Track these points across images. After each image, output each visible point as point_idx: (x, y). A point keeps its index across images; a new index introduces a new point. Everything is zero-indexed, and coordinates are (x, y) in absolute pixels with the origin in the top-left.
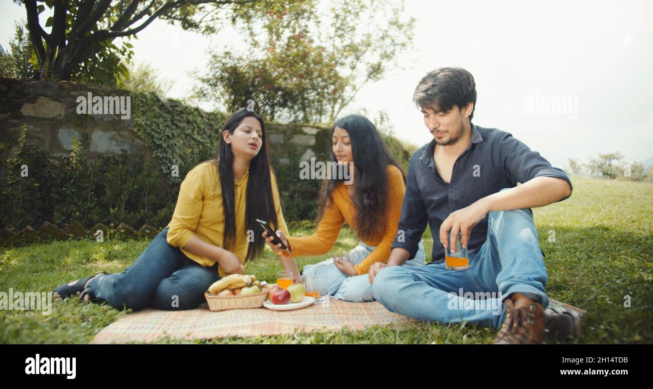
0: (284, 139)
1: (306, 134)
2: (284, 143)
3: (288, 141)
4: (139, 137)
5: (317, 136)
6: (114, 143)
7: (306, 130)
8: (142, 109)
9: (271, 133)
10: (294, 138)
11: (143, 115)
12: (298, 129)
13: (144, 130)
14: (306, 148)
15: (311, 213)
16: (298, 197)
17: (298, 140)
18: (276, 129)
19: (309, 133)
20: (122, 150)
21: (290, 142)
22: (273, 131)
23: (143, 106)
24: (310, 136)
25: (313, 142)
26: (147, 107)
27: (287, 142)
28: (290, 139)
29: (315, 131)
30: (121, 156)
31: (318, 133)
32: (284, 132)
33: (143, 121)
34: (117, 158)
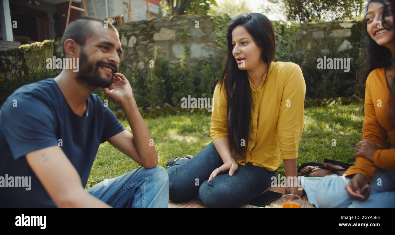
0: (325, 34)
1: (343, 28)
2: (325, 37)
3: (328, 36)
4: (219, 45)
5: (353, 29)
6: (204, 51)
7: (342, 25)
8: (219, 26)
9: (314, 31)
10: (332, 33)
11: (220, 30)
12: (336, 25)
13: (222, 40)
14: (343, 39)
15: (347, 90)
16: (336, 78)
17: (336, 34)
18: (317, 28)
19: (345, 27)
20: (210, 55)
21: (329, 36)
22: (315, 29)
23: (220, 25)
24: (347, 30)
25: (349, 34)
26: (223, 25)
27: (327, 37)
28: (329, 34)
29: (350, 25)
30: (209, 59)
31: (353, 26)
32: (324, 29)
33: (221, 34)
34: (207, 60)
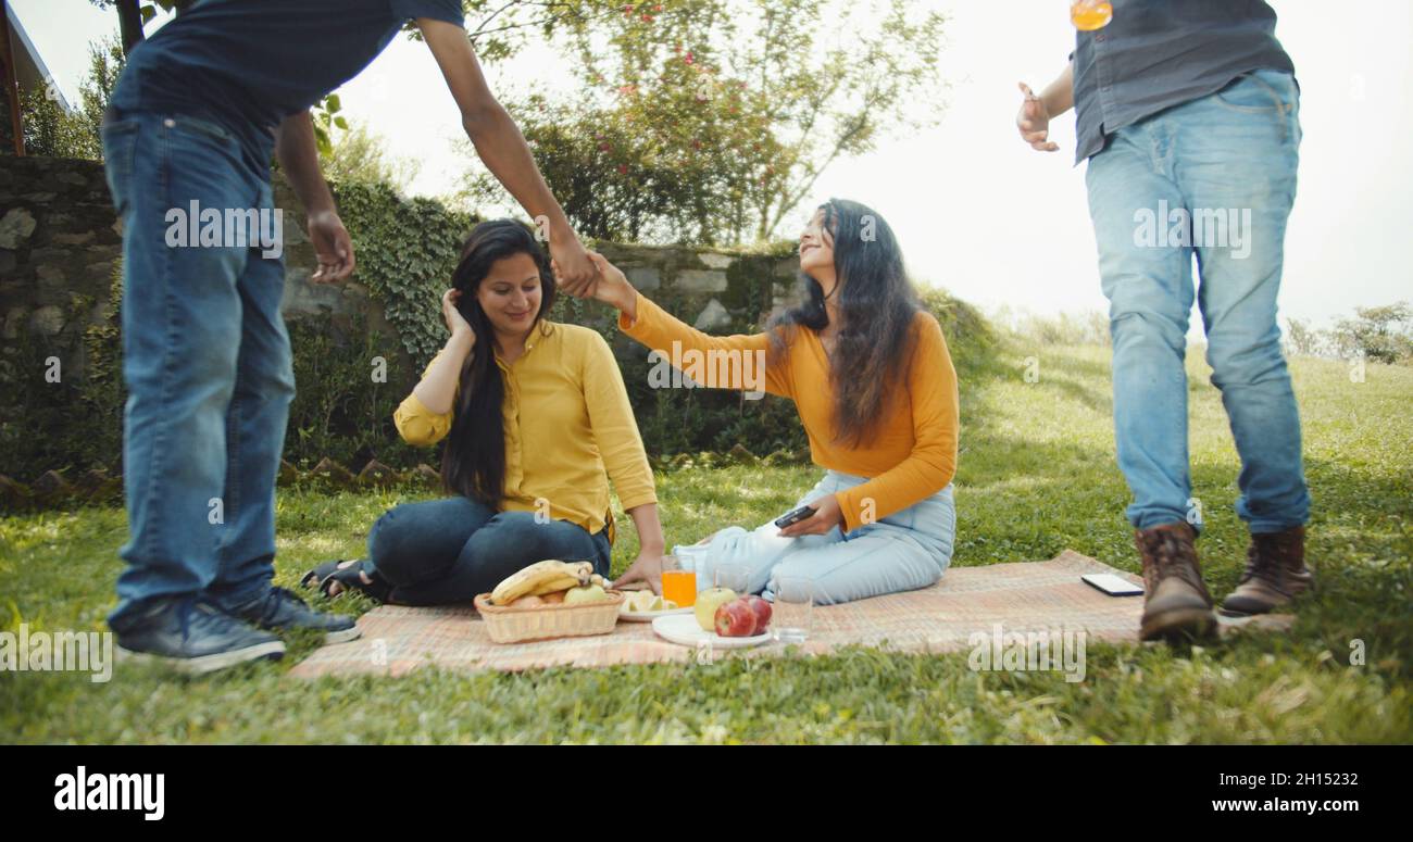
0: (661, 279)
1: (706, 268)
2: (661, 288)
3: (669, 284)
5: (731, 272)
6: (304, 292)
7: (706, 259)
8: (361, 219)
9: (633, 267)
10: (680, 277)
11: (362, 233)
12: (690, 258)
13: (367, 263)
14: (709, 296)
15: (719, 435)
16: (692, 403)
17: (689, 280)
18: (642, 259)
19: (713, 266)
20: (321, 307)
21: (672, 285)
22: (637, 263)
23: (362, 214)
24: (715, 273)
25: (721, 285)
26: (369, 215)
27: (666, 287)
28: (671, 279)
29: (725, 263)
30: (319, 319)
31: (733, 266)
32: (660, 265)
33: (363, 245)
34: (311, 323)
